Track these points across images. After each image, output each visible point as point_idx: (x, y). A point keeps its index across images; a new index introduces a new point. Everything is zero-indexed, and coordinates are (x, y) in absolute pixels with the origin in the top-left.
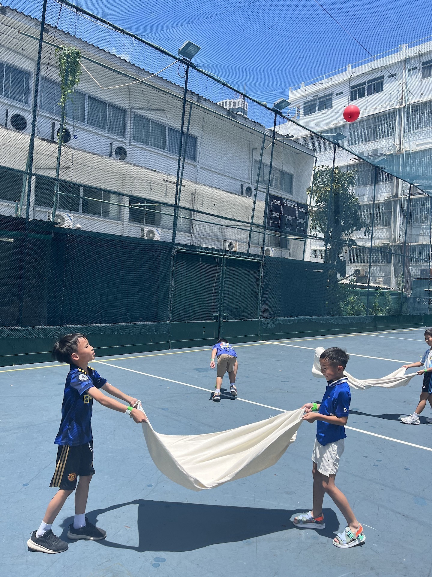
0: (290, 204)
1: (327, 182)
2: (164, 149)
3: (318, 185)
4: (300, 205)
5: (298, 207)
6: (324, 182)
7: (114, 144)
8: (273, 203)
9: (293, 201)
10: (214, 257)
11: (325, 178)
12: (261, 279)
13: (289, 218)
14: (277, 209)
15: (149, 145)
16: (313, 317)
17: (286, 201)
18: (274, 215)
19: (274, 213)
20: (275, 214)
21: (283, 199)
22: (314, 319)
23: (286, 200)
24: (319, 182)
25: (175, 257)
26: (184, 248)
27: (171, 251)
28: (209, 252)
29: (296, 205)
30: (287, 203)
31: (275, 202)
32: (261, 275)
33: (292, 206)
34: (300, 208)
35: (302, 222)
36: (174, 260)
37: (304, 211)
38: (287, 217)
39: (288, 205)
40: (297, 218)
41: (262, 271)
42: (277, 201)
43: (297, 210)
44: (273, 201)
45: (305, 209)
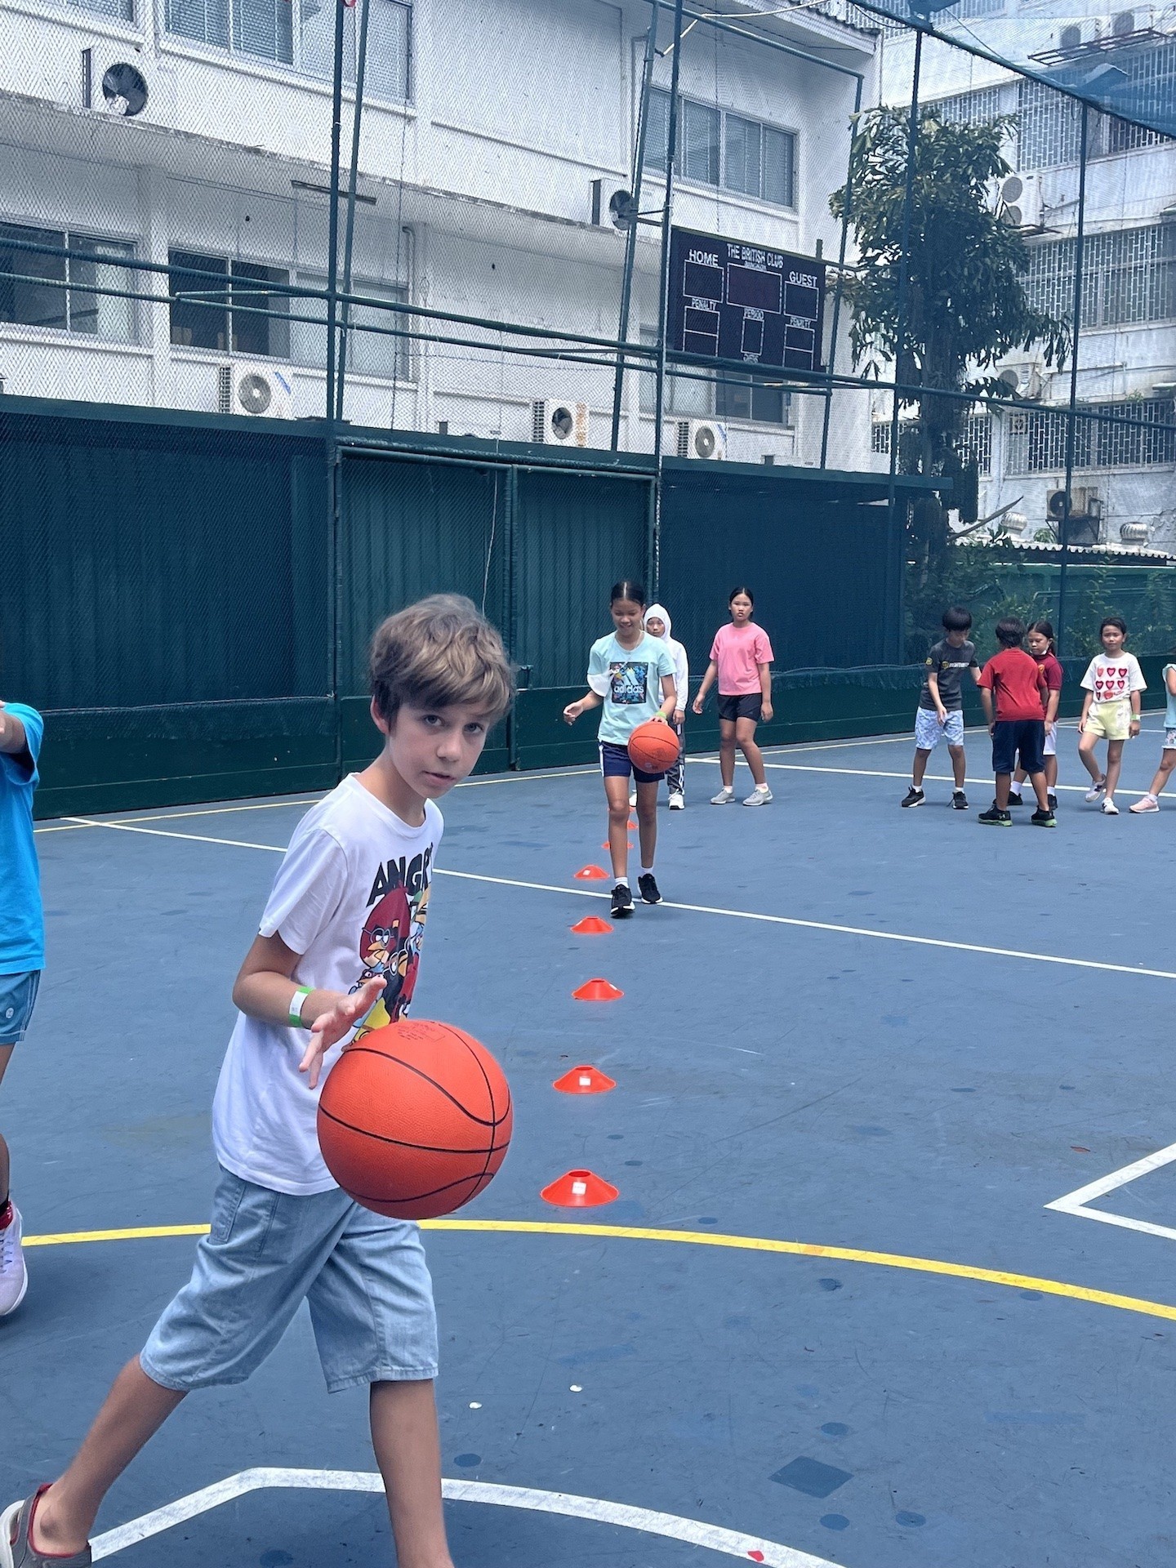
0: (753, 261)
1: (902, 168)
2: (288, 59)
3: (869, 182)
4: (794, 262)
5: (785, 272)
6: (893, 169)
7: (96, 56)
8: (690, 260)
9: (766, 250)
10: (482, 470)
11: (897, 153)
12: (655, 539)
13: (753, 314)
14: (705, 282)
15: (227, 46)
16: (853, 670)
17: (740, 250)
18: (697, 308)
19: (695, 300)
20: (700, 304)
21: (728, 245)
22: (857, 676)
23: (742, 245)
24: (875, 172)
25: (339, 472)
26: (370, 441)
27: (324, 454)
28: (461, 452)
29: (779, 264)
30: (743, 258)
31: (695, 257)
32: (652, 525)
33: (762, 269)
34: (793, 275)
35: (803, 328)
36: (339, 485)
37: (809, 286)
38: (748, 309)
39: (747, 266)
40: (782, 312)
41: (656, 511)
42: (706, 254)
43: (783, 284)
44: (691, 254)
45: (815, 278)
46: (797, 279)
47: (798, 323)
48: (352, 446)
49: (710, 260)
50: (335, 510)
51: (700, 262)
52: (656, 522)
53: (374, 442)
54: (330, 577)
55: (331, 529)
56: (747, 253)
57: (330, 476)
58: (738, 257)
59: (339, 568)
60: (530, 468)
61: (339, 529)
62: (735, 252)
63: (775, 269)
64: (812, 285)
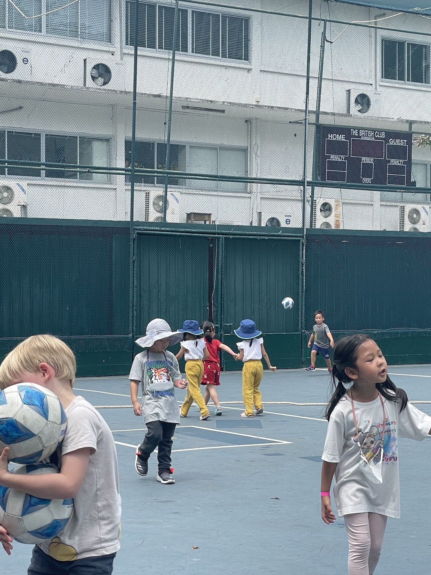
0: (367, 136)
2: (185, 49)
4: (393, 134)
5: (386, 140)
8: (329, 139)
9: (374, 131)
12: (302, 266)
13: (366, 160)
14: (337, 148)
17: (359, 132)
18: (333, 160)
19: (332, 156)
20: (334, 158)
21: (351, 130)
23: (359, 129)
25: (136, 241)
26: (150, 228)
27: (129, 234)
28: (196, 231)
29: (383, 135)
30: (360, 135)
31: (331, 137)
32: (301, 260)
33: (373, 139)
34: (391, 141)
35: (399, 164)
36: (135, 247)
37: (402, 145)
38: (363, 159)
39: (362, 138)
40: (385, 158)
41: (303, 254)
42: (338, 135)
43: (385, 145)
44: (329, 136)
45: (405, 141)
46: (392, 142)
47: (395, 162)
48: (141, 230)
49: (341, 138)
50: (134, 256)
51: (334, 139)
52: (303, 258)
53: (152, 228)
54: (131, 285)
55: (131, 264)
56: (362, 133)
57: (131, 243)
58: (357, 135)
59: (135, 280)
60: (231, 236)
61: (135, 264)
62: (355, 133)
63: (380, 139)
64: (404, 144)
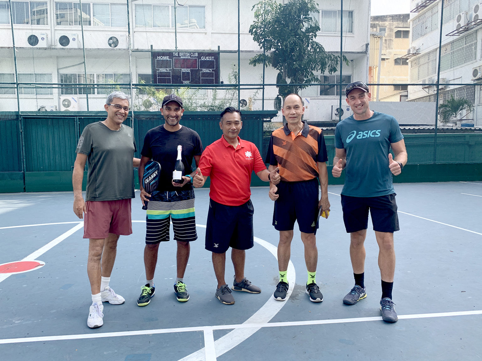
0: (185, 56)
4: (204, 53)
5: (199, 57)
9: (190, 52)
13: (186, 70)
19: (161, 69)
20: (163, 70)
21: (174, 53)
23: (178, 52)
26: (31, 114)
29: (197, 55)
31: (159, 58)
33: (189, 57)
35: (209, 72)
36: (22, 124)
37: (210, 60)
38: (183, 69)
39: (181, 58)
40: (198, 68)
42: (164, 57)
43: (198, 61)
44: (158, 57)
45: (213, 57)
46: (203, 59)
47: (206, 71)
48: (25, 116)
49: (166, 58)
51: (162, 59)
56: (180, 55)
57: (20, 123)
58: (178, 56)
60: (82, 117)
61: (23, 134)
62: (177, 54)
63: (194, 57)
64: (212, 59)
